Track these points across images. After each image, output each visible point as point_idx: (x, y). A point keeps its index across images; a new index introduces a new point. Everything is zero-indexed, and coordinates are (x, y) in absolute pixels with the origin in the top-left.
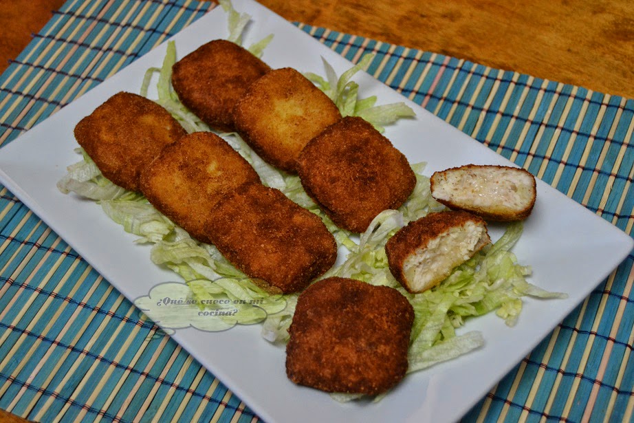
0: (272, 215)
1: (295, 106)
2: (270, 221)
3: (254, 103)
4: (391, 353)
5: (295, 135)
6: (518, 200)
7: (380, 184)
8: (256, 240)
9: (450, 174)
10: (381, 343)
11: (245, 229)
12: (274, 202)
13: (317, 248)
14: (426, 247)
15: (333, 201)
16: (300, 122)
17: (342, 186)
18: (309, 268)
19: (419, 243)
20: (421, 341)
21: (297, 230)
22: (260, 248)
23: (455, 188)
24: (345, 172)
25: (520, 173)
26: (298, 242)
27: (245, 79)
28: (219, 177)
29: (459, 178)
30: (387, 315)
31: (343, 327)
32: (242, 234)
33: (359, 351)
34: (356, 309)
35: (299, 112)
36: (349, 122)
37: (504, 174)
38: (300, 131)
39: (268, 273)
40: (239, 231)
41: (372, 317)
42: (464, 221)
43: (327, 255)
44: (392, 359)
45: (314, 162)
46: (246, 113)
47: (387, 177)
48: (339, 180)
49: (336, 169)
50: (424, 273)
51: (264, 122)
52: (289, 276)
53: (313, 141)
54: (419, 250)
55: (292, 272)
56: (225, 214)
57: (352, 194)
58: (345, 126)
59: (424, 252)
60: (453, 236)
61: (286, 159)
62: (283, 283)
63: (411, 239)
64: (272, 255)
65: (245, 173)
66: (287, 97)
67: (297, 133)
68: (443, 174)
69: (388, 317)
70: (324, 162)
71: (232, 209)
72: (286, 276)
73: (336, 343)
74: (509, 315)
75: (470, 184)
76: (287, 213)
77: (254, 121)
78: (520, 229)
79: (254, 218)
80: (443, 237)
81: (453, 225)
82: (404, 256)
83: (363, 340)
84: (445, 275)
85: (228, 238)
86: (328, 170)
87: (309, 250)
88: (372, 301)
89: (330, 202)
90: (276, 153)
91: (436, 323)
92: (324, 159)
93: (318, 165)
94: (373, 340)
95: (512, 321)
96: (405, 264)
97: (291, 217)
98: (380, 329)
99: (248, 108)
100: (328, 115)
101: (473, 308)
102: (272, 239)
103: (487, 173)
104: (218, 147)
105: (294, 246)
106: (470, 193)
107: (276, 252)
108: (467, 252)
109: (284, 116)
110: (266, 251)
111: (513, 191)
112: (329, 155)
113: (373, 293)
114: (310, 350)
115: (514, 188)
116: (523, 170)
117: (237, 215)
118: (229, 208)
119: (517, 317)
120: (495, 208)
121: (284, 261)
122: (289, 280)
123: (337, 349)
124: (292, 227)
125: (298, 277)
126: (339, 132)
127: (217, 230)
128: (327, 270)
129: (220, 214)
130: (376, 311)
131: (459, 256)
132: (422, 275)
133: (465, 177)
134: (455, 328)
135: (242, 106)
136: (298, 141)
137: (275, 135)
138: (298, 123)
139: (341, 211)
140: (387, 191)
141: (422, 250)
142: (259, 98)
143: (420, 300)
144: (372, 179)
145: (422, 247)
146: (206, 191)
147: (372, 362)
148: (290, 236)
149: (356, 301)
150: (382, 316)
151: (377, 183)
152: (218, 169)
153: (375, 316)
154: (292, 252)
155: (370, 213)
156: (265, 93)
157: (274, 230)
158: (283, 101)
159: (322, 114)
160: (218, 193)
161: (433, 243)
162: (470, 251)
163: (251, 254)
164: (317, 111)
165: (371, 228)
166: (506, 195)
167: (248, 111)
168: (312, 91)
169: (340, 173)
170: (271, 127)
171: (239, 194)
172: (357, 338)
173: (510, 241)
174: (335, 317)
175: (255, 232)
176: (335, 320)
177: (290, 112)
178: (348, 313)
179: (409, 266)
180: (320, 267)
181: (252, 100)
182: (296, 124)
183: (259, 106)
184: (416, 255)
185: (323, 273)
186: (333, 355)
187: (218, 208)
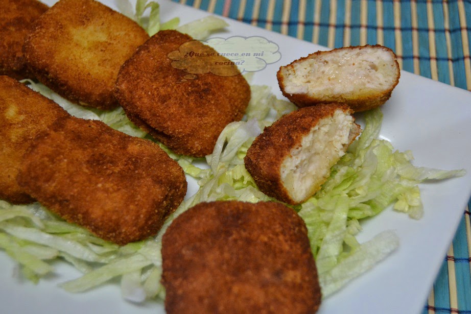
0: (101, 149)
1: (95, 31)
2: (101, 155)
3: (47, 35)
4: (303, 279)
5: (103, 62)
6: (382, 80)
7: (217, 95)
8: (90, 181)
9: (298, 66)
10: (288, 269)
11: (72, 169)
12: (100, 134)
13: (166, 177)
14: (301, 146)
15: (169, 123)
16: (106, 48)
17: (175, 103)
18: (162, 202)
19: (292, 143)
20: (324, 258)
21: (135, 160)
22: (98, 189)
23: (306, 80)
24: (175, 87)
25: (375, 49)
26: (142, 174)
27: (28, 20)
28: (23, 122)
29: (309, 69)
30: (283, 233)
31: (234, 260)
32: (71, 176)
33: (264, 285)
34: (244, 234)
35: (103, 38)
36: (165, 35)
37: (358, 54)
38: (108, 57)
39: (114, 217)
40: (66, 173)
41: (266, 239)
42: (333, 110)
43: (178, 184)
44: (305, 285)
45: (136, 83)
46: (40, 48)
47: (222, 87)
48: (170, 98)
49: (164, 86)
50: (302, 178)
51: (64, 54)
52: (142, 216)
53: (128, 62)
54: (294, 151)
55: (144, 210)
56: (43, 156)
57: (188, 112)
58: (162, 39)
59: (299, 152)
60: (325, 129)
61: (98, 91)
62: (135, 225)
63: (279, 141)
64: (115, 195)
65: (53, 113)
66: (84, 24)
67: (105, 60)
68: (289, 68)
69: (285, 235)
70: (148, 80)
71: (50, 148)
72: (138, 217)
73: (232, 282)
74: (410, 207)
75: (323, 72)
76: (119, 144)
77: (51, 54)
78: (381, 116)
79: (80, 155)
80: (315, 132)
81: (322, 116)
82: (279, 160)
83: (266, 270)
84: (324, 177)
85: (54, 185)
86: (155, 89)
87: (158, 181)
88: (259, 221)
89: (165, 125)
90: (85, 86)
91: (337, 232)
92: (147, 78)
93: (142, 85)
94: (279, 266)
95: (415, 213)
96: (282, 170)
97: (125, 148)
98: (281, 251)
99: (41, 43)
100: (135, 36)
101: (368, 207)
102: (109, 175)
103: (339, 57)
104: (14, 89)
105: (138, 179)
106: (326, 82)
107: (119, 190)
108: (342, 147)
109: (85, 44)
110: (106, 191)
111: (374, 71)
112: (152, 72)
113: (257, 211)
114: (201, 299)
115: (374, 67)
116: (378, 46)
117: (59, 154)
118: (46, 148)
119: (421, 206)
120: (358, 93)
121: (131, 198)
122: (142, 220)
123: (236, 289)
124: (130, 159)
125: (153, 215)
126: (157, 46)
127: (37, 178)
128: (180, 203)
129: (36, 158)
130: (269, 231)
131: (334, 153)
132: (301, 181)
133: (316, 66)
134: (354, 235)
135: (34, 41)
136: (108, 69)
137: (80, 65)
138: (104, 49)
139: (179, 133)
140: (227, 102)
141: (297, 150)
142: (52, 29)
143: (309, 209)
144: (206, 91)
145: (296, 146)
146: (10, 140)
147: (285, 296)
148: (130, 169)
149: (241, 224)
150: (277, 235)
151: (214, 94)
152: (20, 113)
153: (269, 238)
154: (139, 186)
155: (213, 129)
156: (57, 23)
157: (109, 165)
158: (81, 28)
159: (129, 35)
160: (25, 139)
161: (306, 140)
162: (344, 145)
163: (88, 198)
164: (123, 33)
165: (219, 145)
166: (367, 76)
167: (42, 45)
168: (112, 14)
169: (169, 89)
170: (73, 58)
171: (55, 130)
172: (257, 268)
173: (375, 132)
174: (221, 249)
175: (87, 171)
176: (222, 253)
177: (91, 38)
178: (235, 241)
179: (287, 172)
180: (172, 201)
181: (45, 33)
182: (102, 50)
183: (54, 37)
184: (291, 157)
185: (176, 207)
186: (232, 298)
187: (32, 151)
